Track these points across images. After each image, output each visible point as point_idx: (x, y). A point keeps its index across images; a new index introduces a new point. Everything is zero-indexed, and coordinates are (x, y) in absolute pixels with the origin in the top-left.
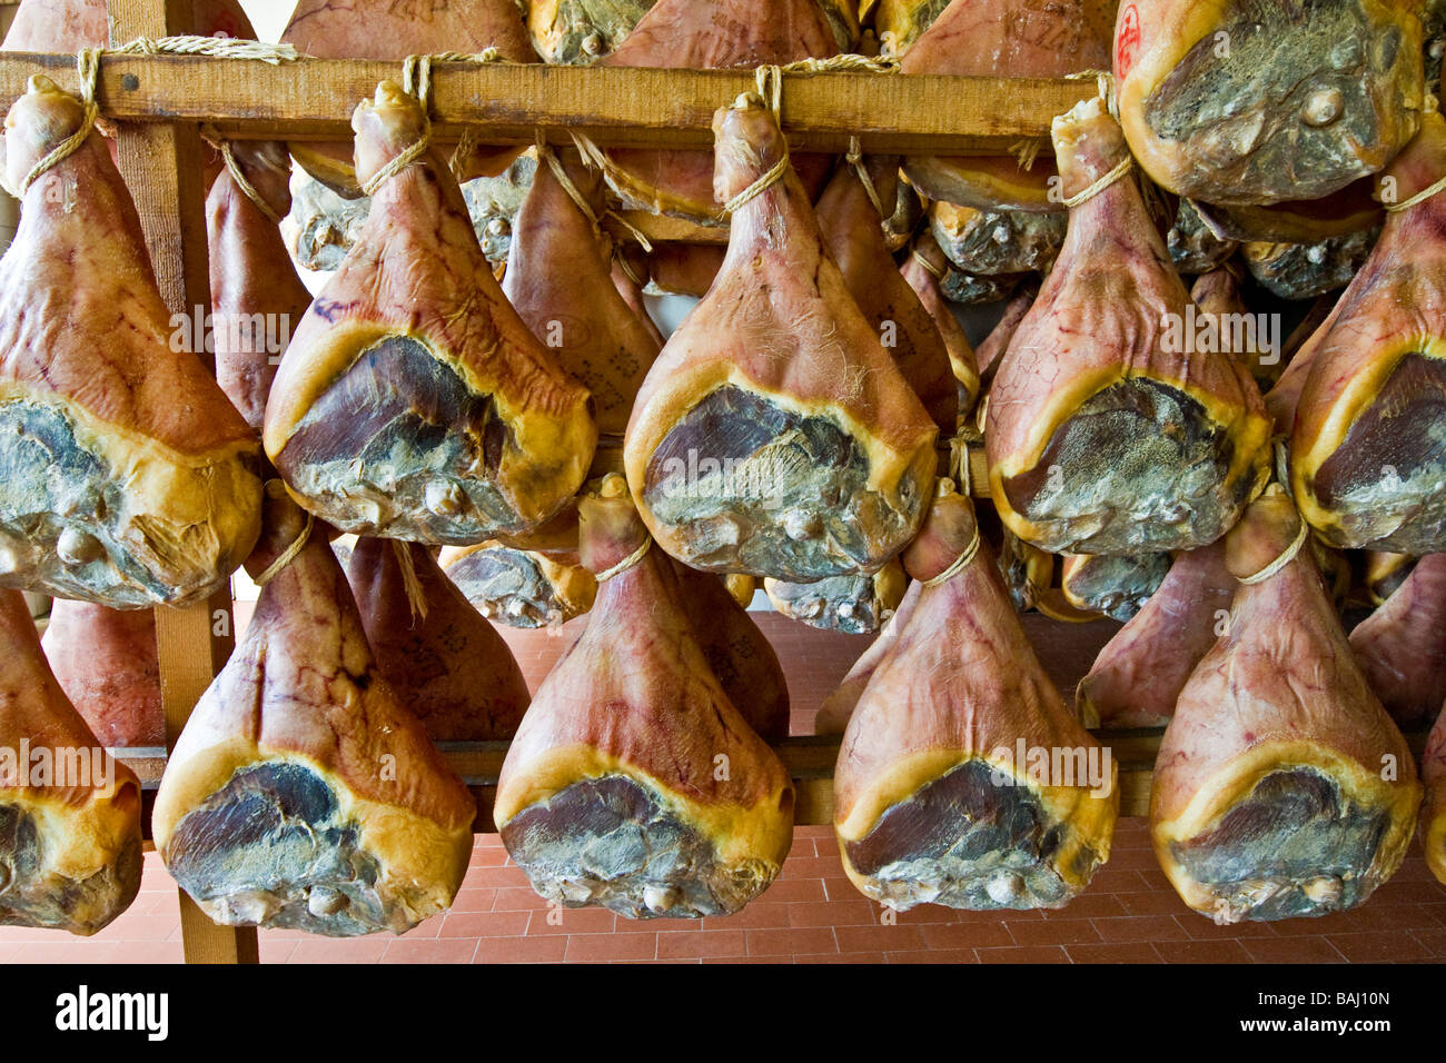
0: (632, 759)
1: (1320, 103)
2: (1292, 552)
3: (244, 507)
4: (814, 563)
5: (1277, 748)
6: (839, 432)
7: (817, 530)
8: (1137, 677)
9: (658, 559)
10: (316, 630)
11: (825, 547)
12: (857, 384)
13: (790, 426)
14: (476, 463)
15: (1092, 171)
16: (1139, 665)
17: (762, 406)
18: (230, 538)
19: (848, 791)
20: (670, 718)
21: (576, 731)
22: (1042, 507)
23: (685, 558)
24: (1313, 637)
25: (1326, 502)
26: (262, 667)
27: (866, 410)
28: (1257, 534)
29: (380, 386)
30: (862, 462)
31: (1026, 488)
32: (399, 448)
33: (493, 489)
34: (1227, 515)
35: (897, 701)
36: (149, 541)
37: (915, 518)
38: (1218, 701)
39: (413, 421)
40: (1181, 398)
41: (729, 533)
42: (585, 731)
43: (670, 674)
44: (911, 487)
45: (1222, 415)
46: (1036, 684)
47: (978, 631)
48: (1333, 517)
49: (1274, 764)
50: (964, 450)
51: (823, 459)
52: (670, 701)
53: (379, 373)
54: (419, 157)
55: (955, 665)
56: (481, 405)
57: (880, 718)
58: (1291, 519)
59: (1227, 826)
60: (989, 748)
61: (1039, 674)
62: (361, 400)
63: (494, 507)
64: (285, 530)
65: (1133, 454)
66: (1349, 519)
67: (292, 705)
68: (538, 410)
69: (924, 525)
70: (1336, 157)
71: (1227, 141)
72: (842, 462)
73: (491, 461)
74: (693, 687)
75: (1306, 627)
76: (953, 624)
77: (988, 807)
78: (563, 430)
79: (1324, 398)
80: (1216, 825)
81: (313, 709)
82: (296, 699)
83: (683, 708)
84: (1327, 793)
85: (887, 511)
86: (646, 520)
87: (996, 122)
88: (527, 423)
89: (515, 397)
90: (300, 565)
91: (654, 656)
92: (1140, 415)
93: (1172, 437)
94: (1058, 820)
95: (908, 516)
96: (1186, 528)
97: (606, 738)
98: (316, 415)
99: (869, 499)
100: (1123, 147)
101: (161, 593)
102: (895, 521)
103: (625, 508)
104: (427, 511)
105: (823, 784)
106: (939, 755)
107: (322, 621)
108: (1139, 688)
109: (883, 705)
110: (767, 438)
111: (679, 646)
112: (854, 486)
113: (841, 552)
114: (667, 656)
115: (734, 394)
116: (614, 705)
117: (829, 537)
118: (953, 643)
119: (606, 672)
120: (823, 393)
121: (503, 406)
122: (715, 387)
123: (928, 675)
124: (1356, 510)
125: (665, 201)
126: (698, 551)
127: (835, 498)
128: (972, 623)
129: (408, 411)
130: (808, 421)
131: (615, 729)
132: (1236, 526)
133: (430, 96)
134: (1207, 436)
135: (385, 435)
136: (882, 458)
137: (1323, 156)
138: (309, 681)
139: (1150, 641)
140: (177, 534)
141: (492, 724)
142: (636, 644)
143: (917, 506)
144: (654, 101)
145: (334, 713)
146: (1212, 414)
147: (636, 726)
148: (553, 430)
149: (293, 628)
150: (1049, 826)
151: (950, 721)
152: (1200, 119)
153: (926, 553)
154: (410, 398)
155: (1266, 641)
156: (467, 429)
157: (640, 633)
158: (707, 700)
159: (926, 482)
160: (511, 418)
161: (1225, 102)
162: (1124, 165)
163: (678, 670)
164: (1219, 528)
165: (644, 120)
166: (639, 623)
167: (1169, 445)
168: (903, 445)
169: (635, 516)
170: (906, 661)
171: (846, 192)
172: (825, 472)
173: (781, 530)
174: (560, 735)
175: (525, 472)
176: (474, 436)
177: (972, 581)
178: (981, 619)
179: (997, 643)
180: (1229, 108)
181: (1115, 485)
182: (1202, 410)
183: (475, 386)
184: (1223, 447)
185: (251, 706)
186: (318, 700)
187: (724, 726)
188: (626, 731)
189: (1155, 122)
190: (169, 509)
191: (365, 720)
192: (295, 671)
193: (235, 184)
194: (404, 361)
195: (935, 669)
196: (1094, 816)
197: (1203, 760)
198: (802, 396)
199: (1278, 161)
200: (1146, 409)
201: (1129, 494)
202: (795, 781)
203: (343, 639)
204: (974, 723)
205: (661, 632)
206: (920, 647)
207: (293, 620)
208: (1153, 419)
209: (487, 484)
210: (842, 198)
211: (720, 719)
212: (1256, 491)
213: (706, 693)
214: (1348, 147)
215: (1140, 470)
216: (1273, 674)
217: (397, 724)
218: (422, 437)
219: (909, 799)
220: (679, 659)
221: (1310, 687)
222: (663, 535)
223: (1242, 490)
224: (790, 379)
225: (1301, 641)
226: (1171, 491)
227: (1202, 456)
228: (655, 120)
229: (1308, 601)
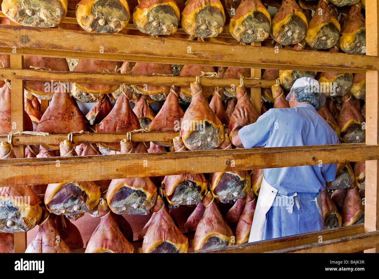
0: (109, 248)
1: (209, 140)
2: (212, 202)
3: (40, 213)
4: (138, 212)
5: (210, 233)
6: (142, 192)
7: (139, 207)
8: (194, 223)
9: (112, 214)
10: (52, 233)
11: (140, 209)
12: (144, 184)
13: (134, 192)
14: (83, 202)
15: (179, 148)
16: (194, 220)
17: (130, 189)
18: (38, 219)
19: (145, 249)
20: (115, 240)
21: (99, 245)
22: (173, 200)
23: (117, 213)
24: (215, 215)
25: (216, 194)
26: (41, 241)
27: (146, 188)
28: (207, 199)
29: (67, 191)
30: (145, 196)
31: (171, 197)
32: (70, 201)
33: (85, 206)
34: (201, 198)
35: (152, 233)
36: (25, 221)
37: (154, 203)
38: (202, 227)
39: (73, 196)
40: (192, 182)
41: (124, 209)
42: (101, 245)
43: (115, 233)
44: (153, 198)
45: (199, 184)
46: (174, 227)
47: (165, 220)
48: (217, 196)
49: (210, 236)
50: (162, 190)
51: (139, 196)
52: (115, 238)
53: (67, 189)
54: (72, 152)
55: (161, 226)
56: (84, 192)
57: (150, 236)
58: (211, 197)
59: (203, 247)
60: (167, 239)
61: (175, 226)
62: (64, 194)
63: (85, 209)
64: (46, 216)
65: (186, 191)
66: (219, 196)
67: (48, 247)
68: (93, 192)
69: (156, 204)
70: (212, 145)
71: (197, 144)
72: (142, 196)
73: (85, 201)
74: (119, 235)
75: (214, 213)
76: (161, 219)
77: (167, 249)
78: (96, 194)
79: (214, 179)
80: (202, 247)
81: (52, 247)
82: (49, 245)
83: (117, 239)
84: (218, 239)
85: (149, 203)
86: (110, 208)
87: (165, 139)
88: (91, 194)
89: (89, 190)
90: (48, 222)
91: (112, 230)
92: (187, 185)
93: (191, 188)
94: (178, 249)
95: (153, 203)
96: (195, 200)
97: (104, 245)
98: (55, 197)
99: (147, 201)
100: (183, 144)
101: (24, 230)
102: (151, 204)
103: (106, 206)
104: (73, 210)
105: (140, 249)
106: (159, 241)
107: (52, 231)
108: (194, 224)
109: (150, 234)
110: (130, 194)
111: (116, 228)
112: (144, 200)
113: (143, 210)
114: (114, 230)
115: (125, 187)
116: (106, 239)
117: (140, 208)
118: (161, 222)
119: (104, 234)
120: (139, 186)
121: (87, 192)
122: (122, 187)
123: (157, 228)
124: (220, 195)
125: (110, 148)
126: (119, 212)
127: (141, 202)
128: (164, 219)
129: (72, 195)
130: (137, 191)
131: (106, 243)
132: (203, 199)
133: (72, 140)
134: (197, 187)
135: (68, 199)
136: (148, 195)
137: (211, 145)
138: (51, 242)
139: (196, 216)
140: (30, 220)
141: (77, 246)
142: (109, 229)
143: (154, 201)
144: (110, 139)
145: (56, 247)
146: (197, 184)
147: (109, 243)
148: (95, 195)
149: (47, 233)
150: (177, 250)
151: (160, 235)
152: (193, 142)
153: (156, 208)
154: (72, 193)
155: (209, 216)
156: (81, 197)
157: (109, 227)
158: (121, 236)
159: (156, 197)
160: (88, 194)
161: (196, 140)
162: (183, 147)
163: (116, 232)
164: (200, 200)
165: (109, 142)
166: (109, 225)
167: (191, 189)
168: (152, 192)
169: (108, 207)
170: (153, 226)
171: (141, 146)
172: (140, 198)
173: (133, 207)
174: (96, 246)
175: (90, 202)
176: (82, 198)
177: (163, 212)
178: (165, 218)
179: (168, 221)
180: (196, 141)
181: (184, 196)
182: (196, 183)
183: (83, 190)
184: (199, 188)
185: (40, 248)
186: (53, 245)
187: (124, 241)
188: (108, 244)
189: (187, 142)
190: (29, 216)
191: (61, 248)
192: (48, 240)
193: (30, 150)
194: (71, 187)
195: (158, 227)
196: (184, 248)
197: (200, 236)
198: (136, 187)
199: (205, 146)
200: (187, 184)
201: (186, 197)
202: (136, 249)
203: (56, 234)
204: (164, 235)
205: (113, 226)
206: (155, 224)
207: (47, 231)
208: (189, 186)
209: (84, 205)
210: (141, 147)
211: (123, 240)
212: (206, 193)
213: (120, 235)
214: (214, 144)
215: (187, 193)
216: (210, 222)
217: (66, 248)
218: (74, 199)
219: (155, 249)
220: (116, 230)
221: (215, 223)
222: (113, 210)
223: (203, 194)
224: (134, 184)
225: (214, 216)
226: (192, 196)
227: (196, 190)
228: (110, 142)
229: (215, 209)
